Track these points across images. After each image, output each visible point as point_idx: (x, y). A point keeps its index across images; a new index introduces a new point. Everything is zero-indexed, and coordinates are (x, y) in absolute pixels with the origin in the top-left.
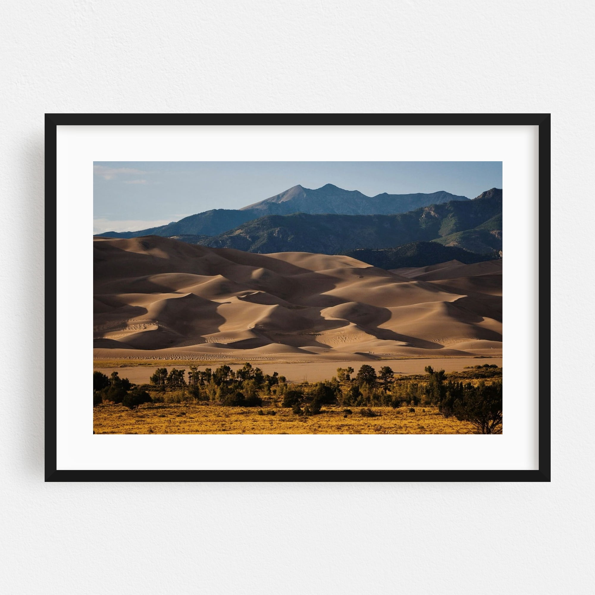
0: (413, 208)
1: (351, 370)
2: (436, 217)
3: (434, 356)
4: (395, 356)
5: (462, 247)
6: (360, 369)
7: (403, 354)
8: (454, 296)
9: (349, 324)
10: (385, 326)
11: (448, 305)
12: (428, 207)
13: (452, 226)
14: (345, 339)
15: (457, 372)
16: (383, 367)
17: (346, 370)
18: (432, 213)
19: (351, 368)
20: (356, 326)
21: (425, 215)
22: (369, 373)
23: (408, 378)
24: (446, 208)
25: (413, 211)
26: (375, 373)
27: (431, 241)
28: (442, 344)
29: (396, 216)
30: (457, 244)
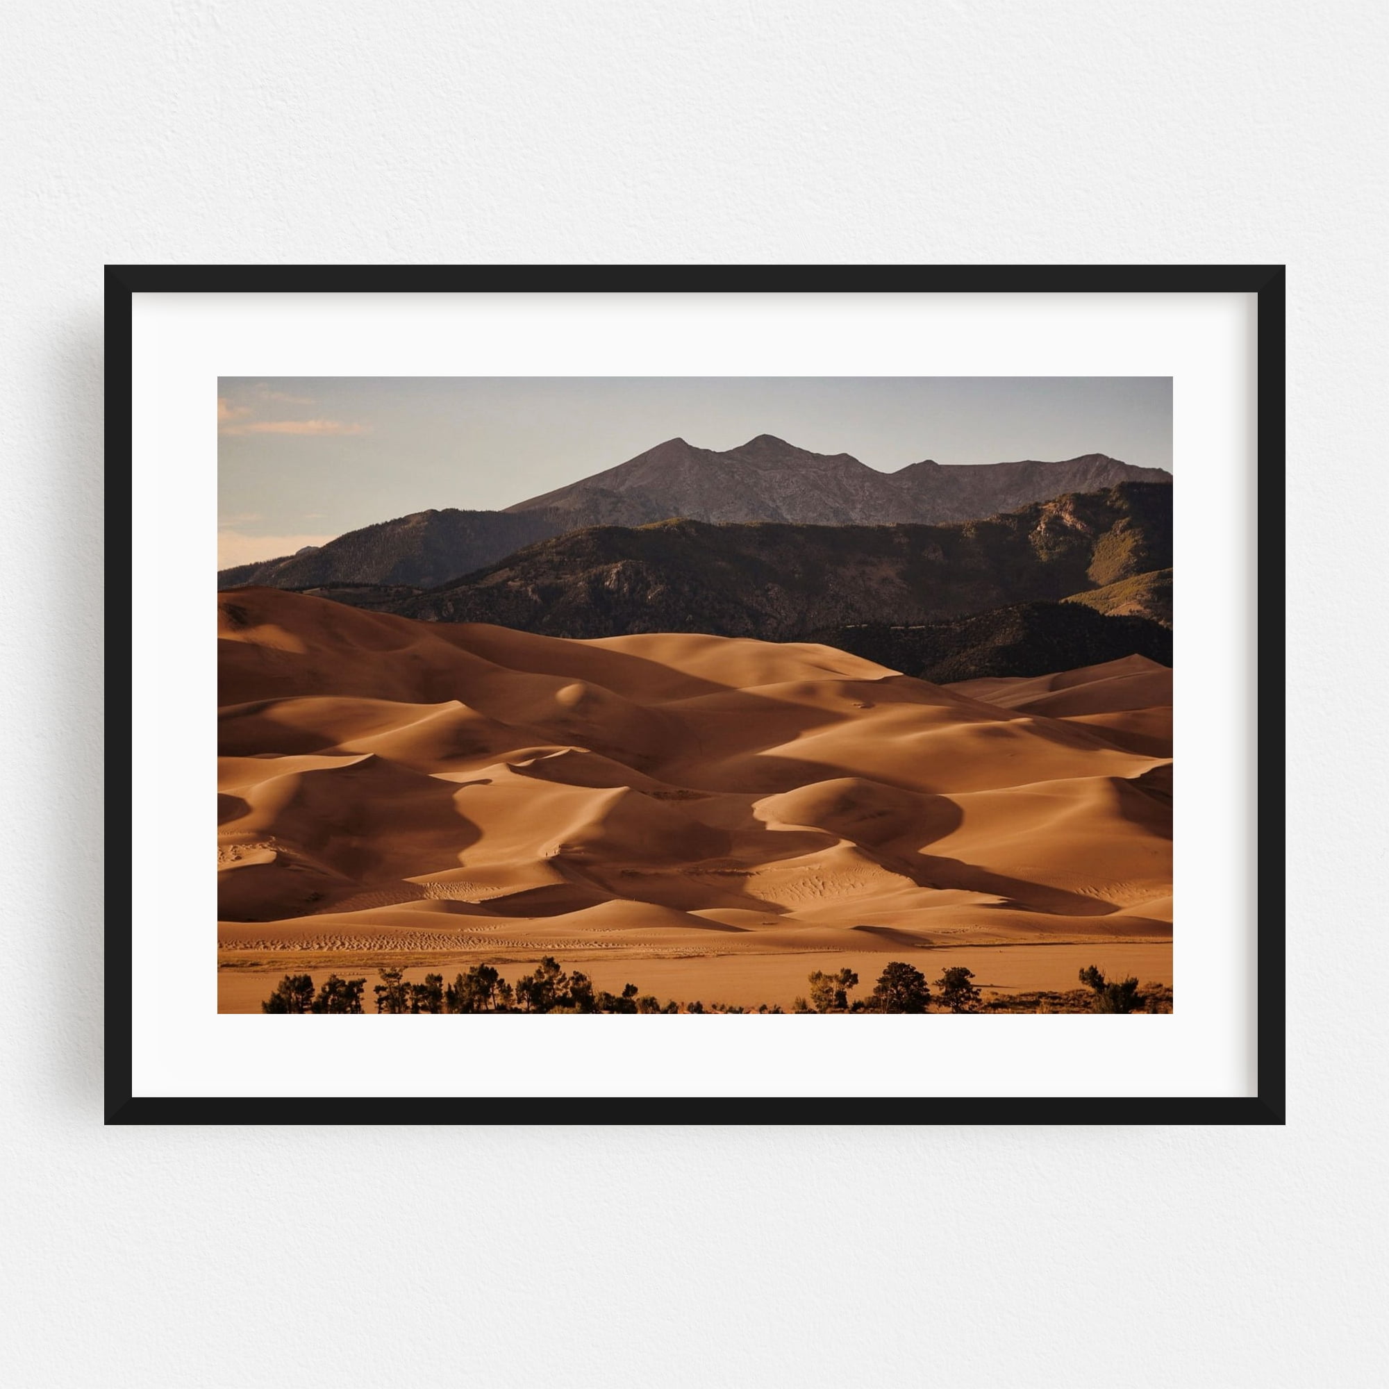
0: (1013, 505)
1: (850, 978)
2: (1077, 530)
3: (1085, 937)
4: (969, 936)
5: (1155, 618)
6: (882, 975)
7: (994, 930)
8: (1138, 760)
9: (837, 843)
10: (940, 849)
11: (1120, 786)
12: (1054, 501)
13: (1124, 555)
14: (822, 888)
15: (1160, 986)
16: (949, 968)
17: (836, 976)
18: (1068, 519)
19: (849, 971)
20: (854, 848)
21: (1045, 524)
22: (907, 986)
23: (1018, 1000)
24: (1108, 503)
25: (1011, 512)
26: (927, 987)
27: (1063, 601)
28: (1114, 901)
29: (961, 528)
30: (1139, 607)
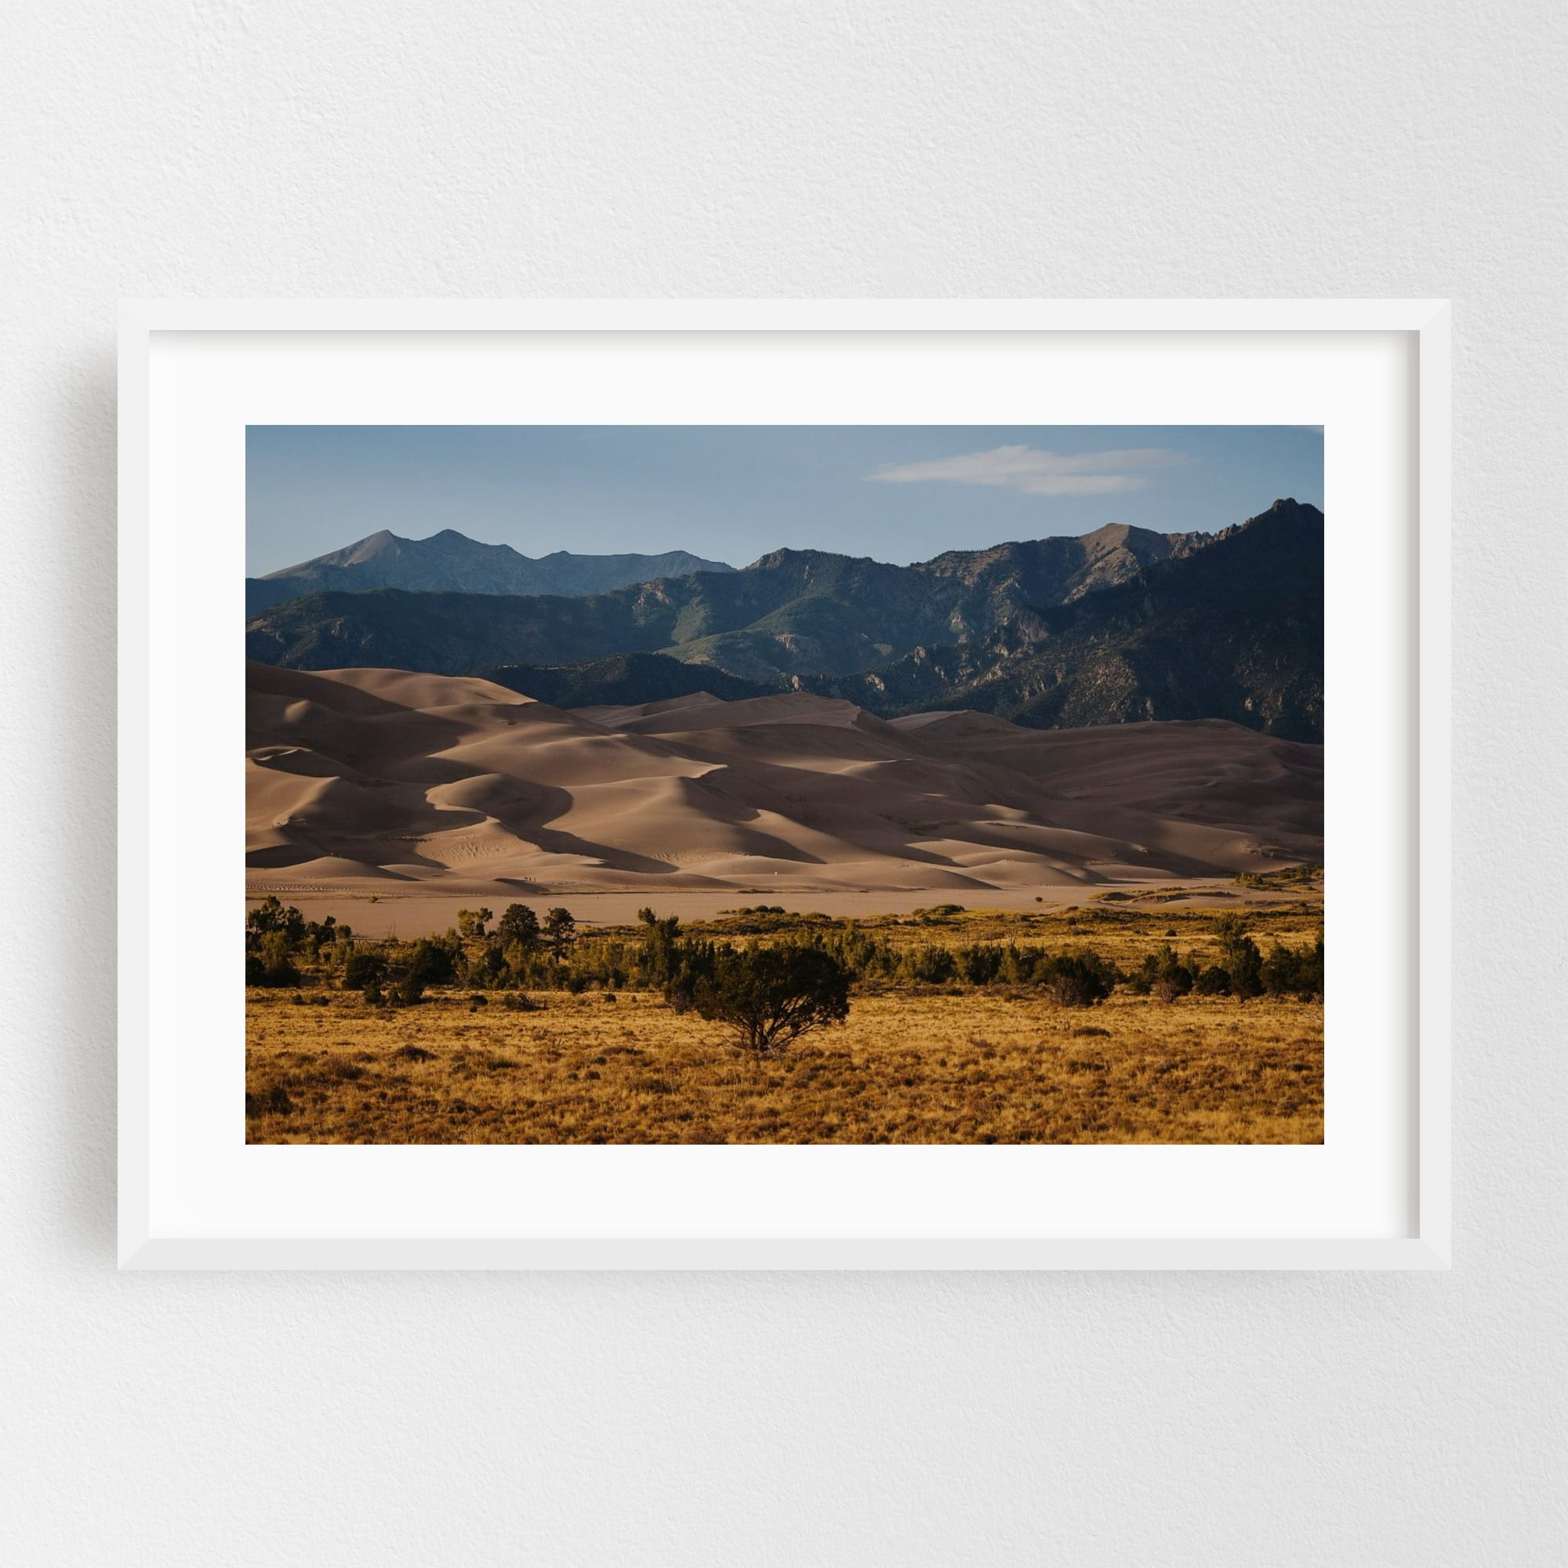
0: (621, 584)
1: (487, 914)
2: (666, 603)
3: (657, 888)
4: (576, 886)
5: (718, 667)
6: (505, 913)
7: (594, 882)
8: (701, 765)
9: (485, 820)
10: (556, 825)
11: (686, 783)
12: (650, 583)
13: (698, 622)
14: (475, 851)
15: (704, 922)
16: (553, 909)
17: (477, 913)
18: (660, 595)
19: (486, 910)
20: (498, 824)
21: (644, 598)
22: (523, 921)
23: (604, 932)
24: (688, 585)
25: (621, 590)
26: (537, 921)
27: (655, 653)
28: (675, 863)
29: (584, 599)
30: (707, 659)
